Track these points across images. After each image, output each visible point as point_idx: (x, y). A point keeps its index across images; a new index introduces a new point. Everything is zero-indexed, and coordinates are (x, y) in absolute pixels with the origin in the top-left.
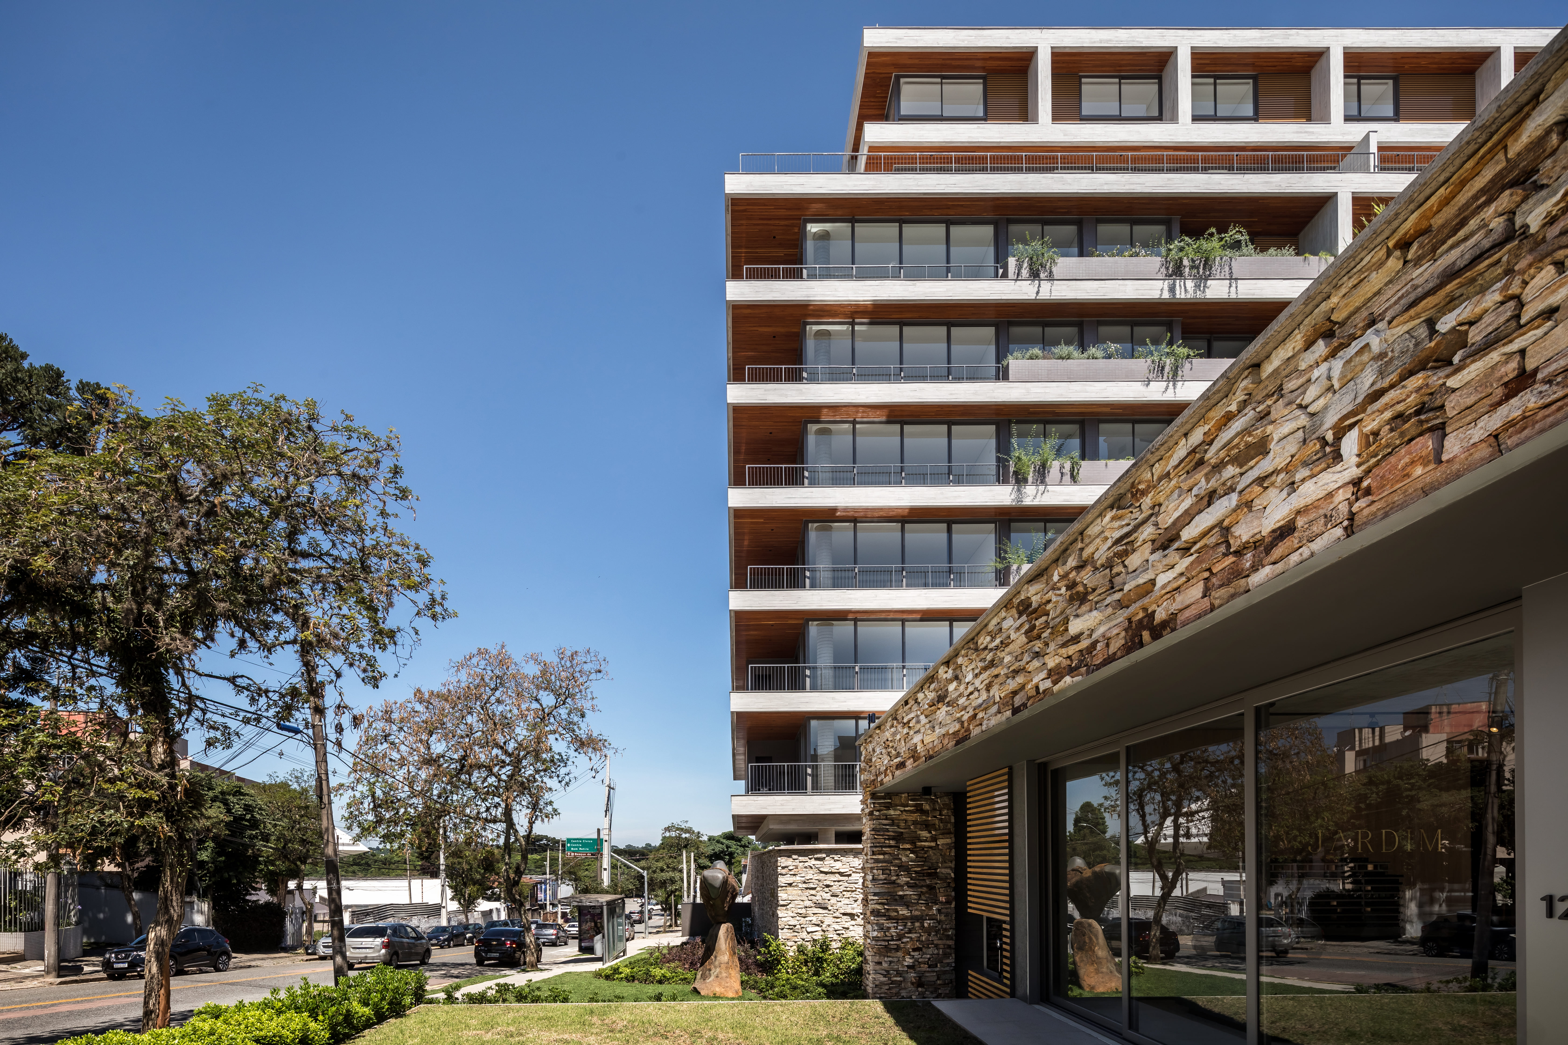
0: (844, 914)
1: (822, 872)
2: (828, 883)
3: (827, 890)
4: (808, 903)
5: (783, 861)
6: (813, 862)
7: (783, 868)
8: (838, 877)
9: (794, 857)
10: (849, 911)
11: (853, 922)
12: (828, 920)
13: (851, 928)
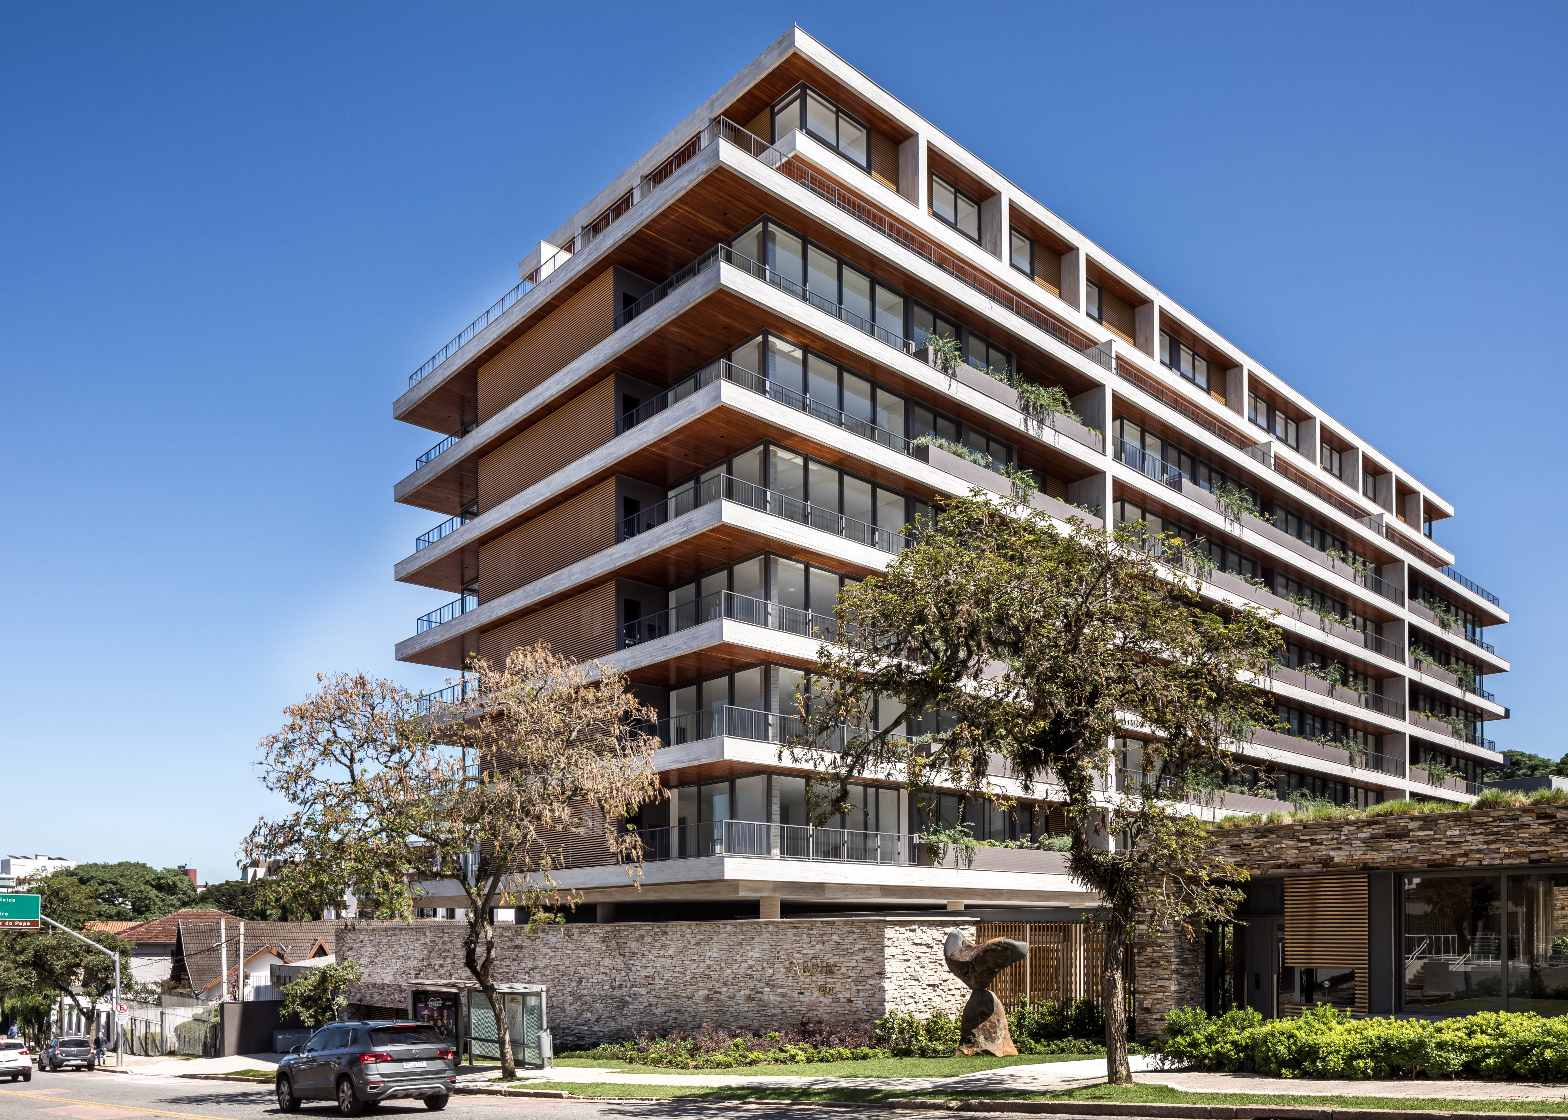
0: (929, 985)
1: (915, 944)
2: (918, 954)
3: (918, 961)
4: (906, 975)
5: (889, 932)
6: (909, 934)
7: (889, 939)
8: (924, 949)
9: (897, 928)
10: (932, 982)
11: (934, 994)
12: (919, 992)
13: (934, 999)
